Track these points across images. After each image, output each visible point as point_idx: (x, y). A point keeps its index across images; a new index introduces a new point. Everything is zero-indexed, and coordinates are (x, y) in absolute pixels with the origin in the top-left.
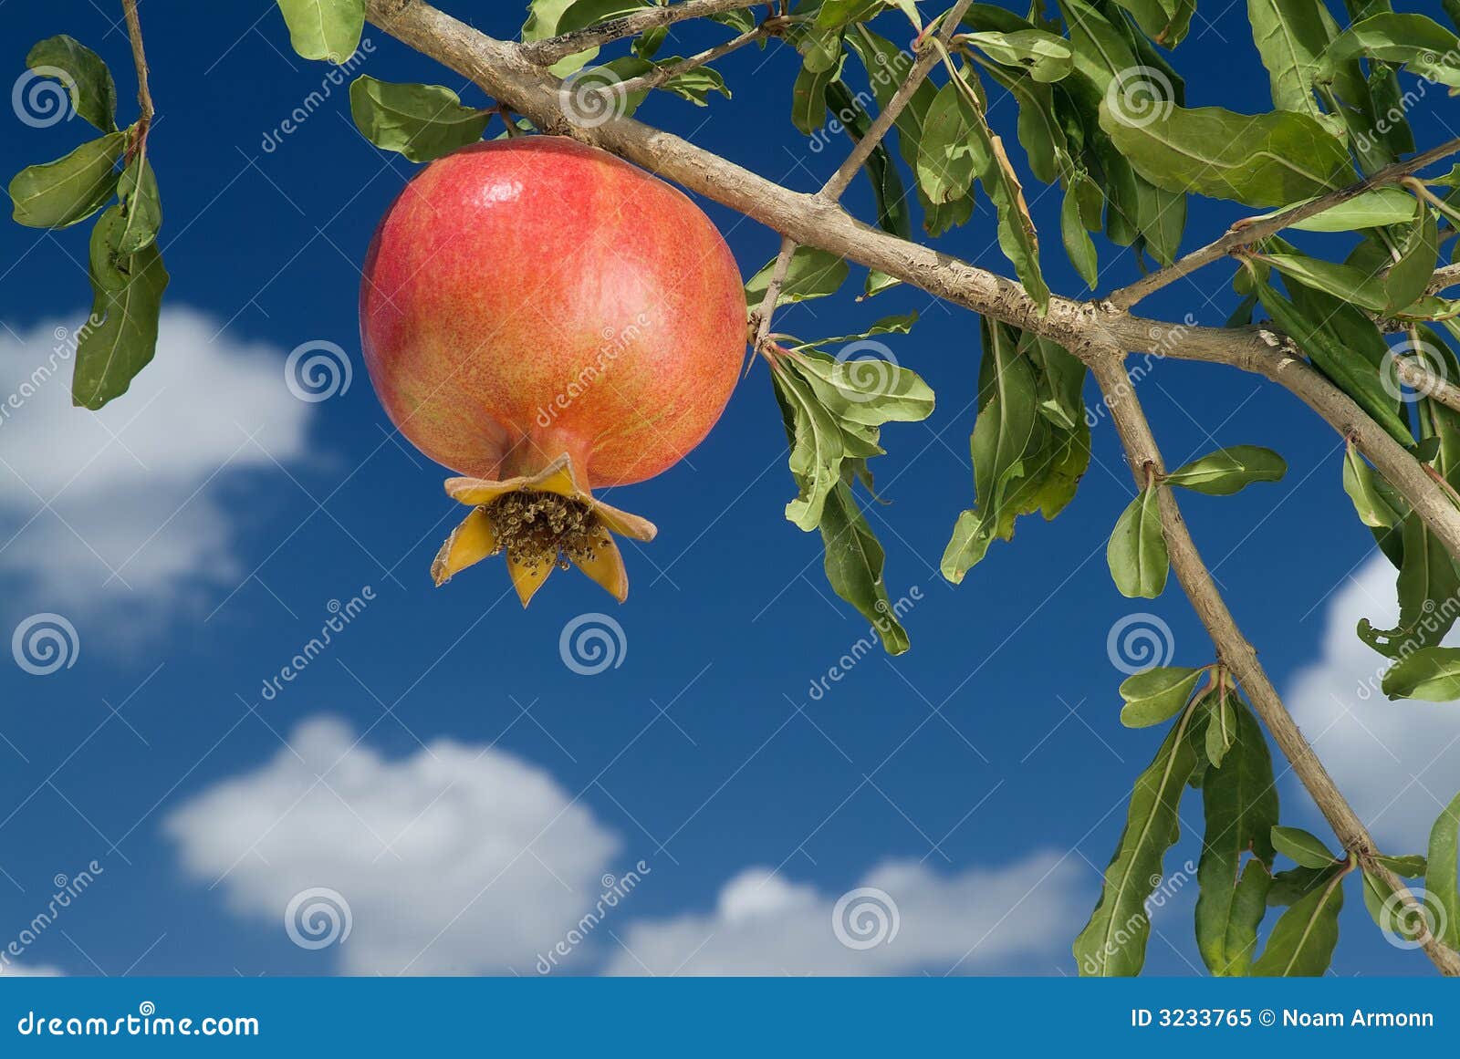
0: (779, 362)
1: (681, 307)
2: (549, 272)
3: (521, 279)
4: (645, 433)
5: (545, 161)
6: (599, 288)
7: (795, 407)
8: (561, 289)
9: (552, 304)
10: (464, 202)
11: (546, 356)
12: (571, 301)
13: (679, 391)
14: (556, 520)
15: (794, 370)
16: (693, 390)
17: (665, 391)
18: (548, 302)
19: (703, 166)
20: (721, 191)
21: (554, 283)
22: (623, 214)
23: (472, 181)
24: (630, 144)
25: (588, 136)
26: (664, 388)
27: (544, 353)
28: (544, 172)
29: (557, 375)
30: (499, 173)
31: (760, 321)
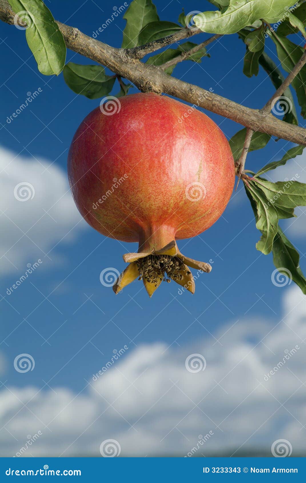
0: (249, 183)
1: (213, 169)
2: (159, 162)
3: (147, 166)
4: (198, 221)
5: (150, 110)
6: (181, 167)
7: (257, 201)
8: (165, 169)
9: (161, 176)
10: (119, 133)
11: (160, 197)
12: (169, 174)
13: (213, 204)
14: (168, 267)
15: (256, 186)
16: (218, 202)
17: (208, 205)
18: (160, 175)
19: (211, 99)
20: (219, 110)
21: (161, 165)
22: (187, 132)
23: (121, 123)
24: (177, 91)
25: (159, 89)
26: (207, 204)
27: (159, 196)
28: (151, 116)
29: (164, 204)
30: (132, 118)
31: (240, 166)
